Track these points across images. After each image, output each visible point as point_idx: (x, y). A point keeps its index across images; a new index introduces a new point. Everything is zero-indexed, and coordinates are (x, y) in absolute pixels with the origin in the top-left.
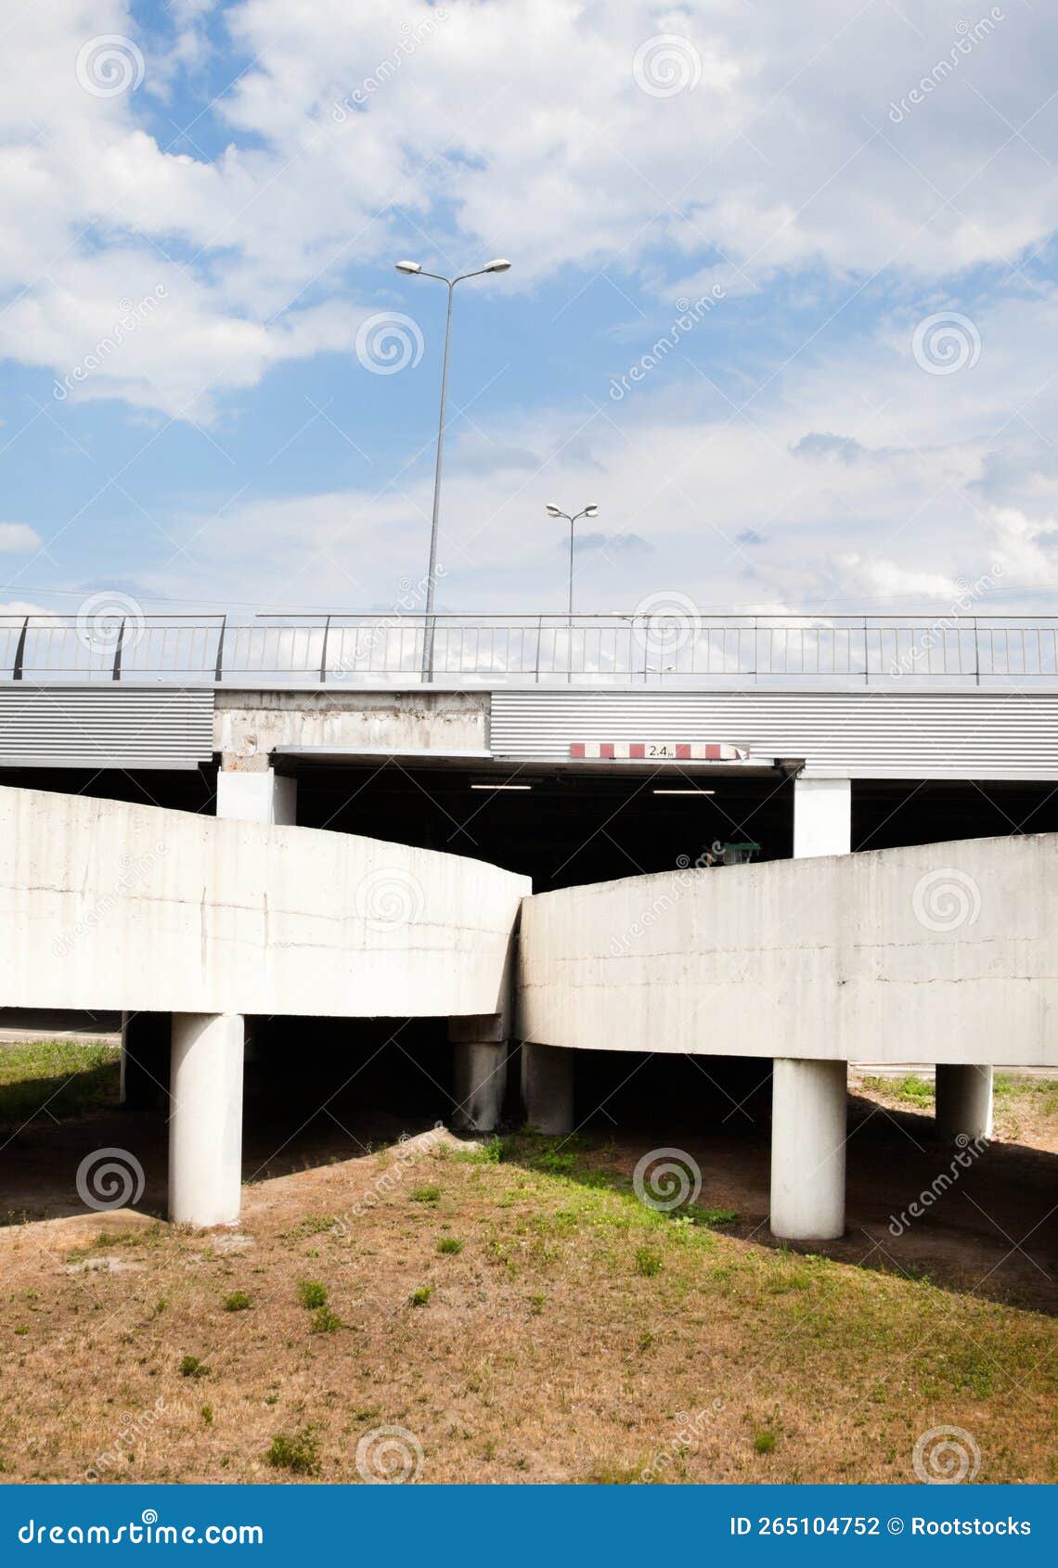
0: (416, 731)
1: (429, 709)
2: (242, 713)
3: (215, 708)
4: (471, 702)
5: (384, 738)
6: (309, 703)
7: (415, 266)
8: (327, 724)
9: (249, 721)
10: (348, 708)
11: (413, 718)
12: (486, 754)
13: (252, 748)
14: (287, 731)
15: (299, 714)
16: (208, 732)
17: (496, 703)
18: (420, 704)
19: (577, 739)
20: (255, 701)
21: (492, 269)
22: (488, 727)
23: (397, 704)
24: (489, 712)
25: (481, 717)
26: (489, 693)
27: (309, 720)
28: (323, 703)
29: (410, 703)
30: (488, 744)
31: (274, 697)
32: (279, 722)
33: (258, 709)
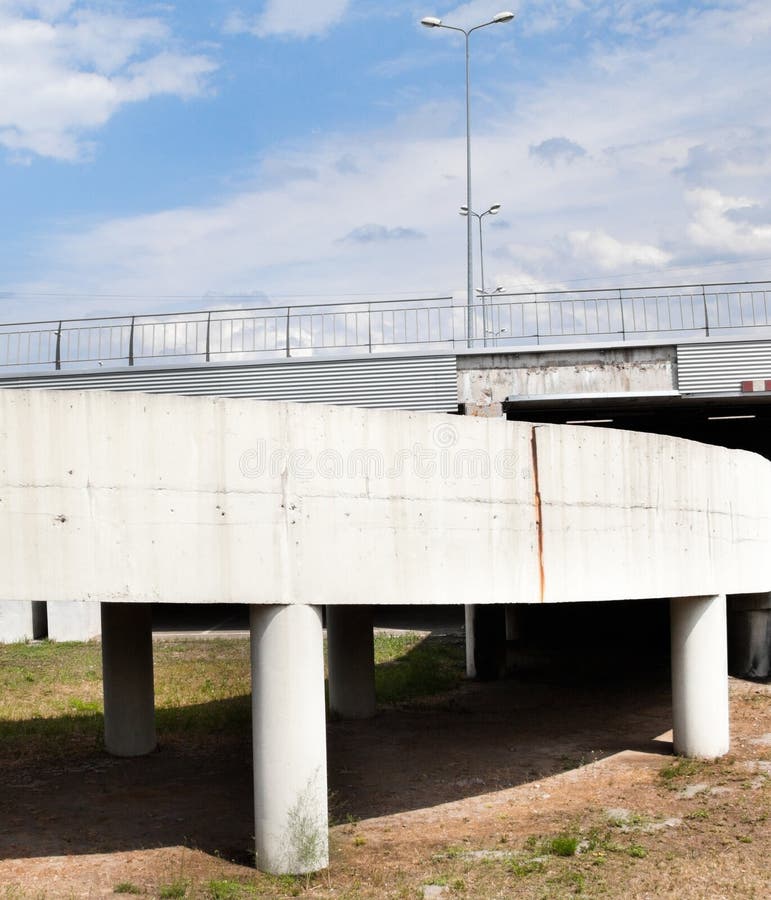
0: (618, 378)
1: (628, 362)
2: (479, 372)
3: (458, 370)
4: (659, 355)
5: (594, 385)
6: (533, 361)
7: (436, 21)
8: (548, 377)
9: (485, 378)
10: (563, 364)
11: (615, 368)
12: (676, 393)
13: (488, 400)
14: (517, 384)
15: (525, 371)
16: (454, 389)
17: (681, 354)
18: (620, 358)
19: (747, 378)
20: (488, 362)
21: (500, 20)
22: (676, 373)
23: (602, 359)
24: (676, 361)
25: (669, 365)
26: (674, 347)
27: (533, 375)
28: (542, 361)
29: (612, 357)
30: (676, 386)
31: (503, 358)
32: (509, 378)
33: (491, 368)
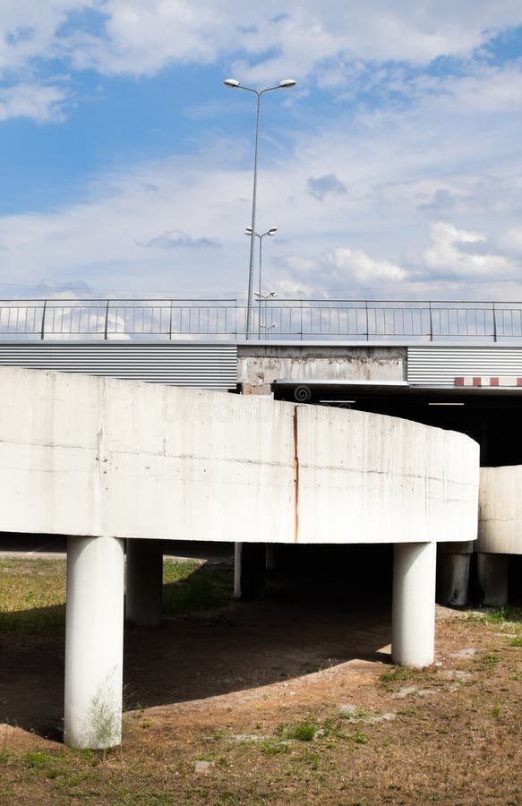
0: (362, 370)
1: (369, 357)
2: (254, 359)
3: (238, 356)
4: (394, 353)
5: (343, 374)
6: (296, 353)
7: (236, 83)
8: (307, 366)
9: (258, 364)
10: (320, 356)
11: (360, 363)
12: (405, 383)
13: (260, 381)
14: (283, 370)
15: (290, 360)
16: (235, 372)
17: (411, 353)
18: (364, 354)
19: (459, 375)
20: (261, 352)
21: (285, 86)
22: (406, 368)
23: (350, 354)
24: (406, 359)
25: (401, 362)
26: (406, 348)
27: (296, 364)
28: (304, 353)
29: (359, 353)
30: (406, 378)
31: (273, 349)
32: (277, 365)
33: (264, 357)
